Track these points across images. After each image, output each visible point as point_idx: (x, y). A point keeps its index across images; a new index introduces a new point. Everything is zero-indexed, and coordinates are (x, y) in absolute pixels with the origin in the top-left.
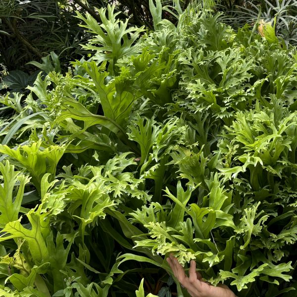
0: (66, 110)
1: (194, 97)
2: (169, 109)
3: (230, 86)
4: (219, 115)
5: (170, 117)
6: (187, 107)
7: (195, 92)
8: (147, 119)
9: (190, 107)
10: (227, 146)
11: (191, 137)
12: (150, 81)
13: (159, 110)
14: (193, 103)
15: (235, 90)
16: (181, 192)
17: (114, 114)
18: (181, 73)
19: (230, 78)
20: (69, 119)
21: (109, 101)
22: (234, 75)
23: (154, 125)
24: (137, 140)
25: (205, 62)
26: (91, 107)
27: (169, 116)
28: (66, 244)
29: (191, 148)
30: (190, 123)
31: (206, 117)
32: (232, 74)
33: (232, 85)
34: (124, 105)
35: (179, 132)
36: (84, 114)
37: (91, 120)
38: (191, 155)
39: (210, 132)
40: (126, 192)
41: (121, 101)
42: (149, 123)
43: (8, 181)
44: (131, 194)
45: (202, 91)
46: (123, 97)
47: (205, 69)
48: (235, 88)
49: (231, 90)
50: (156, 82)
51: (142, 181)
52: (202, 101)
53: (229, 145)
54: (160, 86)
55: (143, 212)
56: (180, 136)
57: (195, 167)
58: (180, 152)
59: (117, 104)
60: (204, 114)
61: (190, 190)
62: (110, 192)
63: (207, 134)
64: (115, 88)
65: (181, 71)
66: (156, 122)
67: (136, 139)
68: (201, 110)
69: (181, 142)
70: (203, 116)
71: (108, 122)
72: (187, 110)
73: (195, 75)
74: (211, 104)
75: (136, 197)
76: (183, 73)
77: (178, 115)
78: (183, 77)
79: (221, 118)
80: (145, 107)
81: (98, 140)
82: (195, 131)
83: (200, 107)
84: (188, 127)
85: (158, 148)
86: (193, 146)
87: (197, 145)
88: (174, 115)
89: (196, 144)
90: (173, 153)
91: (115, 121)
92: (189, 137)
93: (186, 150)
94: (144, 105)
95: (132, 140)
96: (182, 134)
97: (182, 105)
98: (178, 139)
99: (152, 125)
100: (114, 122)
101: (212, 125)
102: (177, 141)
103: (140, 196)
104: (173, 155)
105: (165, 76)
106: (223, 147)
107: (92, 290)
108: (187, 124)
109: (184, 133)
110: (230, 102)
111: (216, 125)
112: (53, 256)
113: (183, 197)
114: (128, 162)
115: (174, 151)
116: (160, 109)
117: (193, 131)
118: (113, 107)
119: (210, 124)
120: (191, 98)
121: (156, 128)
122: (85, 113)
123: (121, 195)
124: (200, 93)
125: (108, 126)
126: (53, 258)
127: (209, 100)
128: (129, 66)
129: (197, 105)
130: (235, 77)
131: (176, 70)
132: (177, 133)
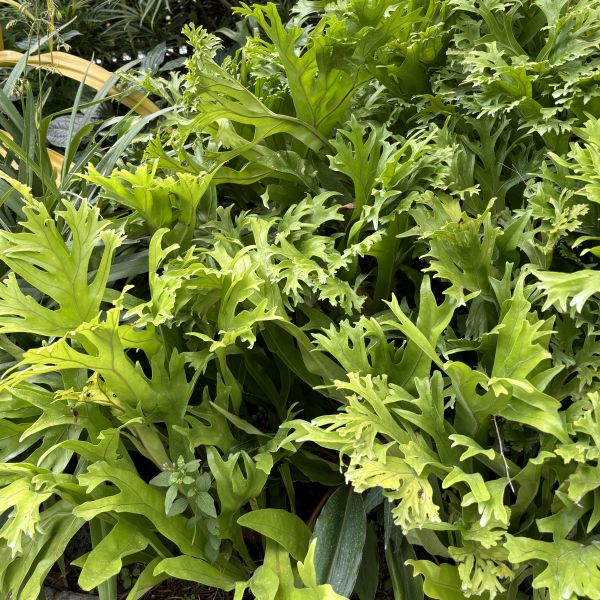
0: (215, 103)
1: (478, 82)
2: (420, 107)
3: (567, 58)
4: (535, 126)
5: (421, 124)
6: (461, 105)
7: (482, 70)
8: (373, 127)
9: (467, 105)
10: (552, 201)
11: (465, 169)
12: (387, 48)
13: (401, 109)
14: (475, 95)
15: (578, 67)
16: (428, 304)
17: (314, 114)
18: (452, 32)
19: (568, 39)
20: (223, 122)
21: (306, 87)
22: (579, 32)
23: (386, 140)
24: (347, 171)
25: (508, 5)
26: (275, 100)
27: (419, 122)
28: (189, 372)
29: (462, 198)
30: (465, 138)
31: (502, 127)
32: (573, 31)
33: (572, 56)
34: (334, 98)
35: (437, 160)
36: (253, 113)
37: (269, 124)
38: (461, 220)
39: (508, 162)
40: (310, 285)
41: (327, 89)
42: (375, 136)
43: (83, 239)
44: (319, 292)
45: (500, 68)
46: (331, 81)
47: (507, 22)
48: (579, 62)
49: (569, 67)
50: (399, 49)
51: (345, 266)
52: (497, 92)
53: (556, 199)
54: (404, 59)
55: (341, 336)
56: (439, 170)
57: (470, 249)
58: (434, 207)
59: (320, 95)
60: (498, 122)
61: (451, 302)
62: (278, 280)
63: (501, 164)
64: (315, 63)
65: (453, 27)
66: (390, 134)
67: (347, 168)
68: (493, 111)
69: (438, 183)
70: (496, 126)
71: (304, 129)
72: (461, 110)
73: (482, 35)
74: (518, 98)
75: (327, 300)
76: (458, 32)
77: (440, 120)
78: (457, 39)
79: (542, 131)
80: (376, 102)
81: (278, 164)
82: (473, 157)
83: (492, 104)
84: (460, 148)
85: (382, 195)
86: (467, 195)
87: (477, 192)
88: (430, 121)
89: (474, 191)
90: (418, 209)
91: (316, 127)
92: (460, 169)
93: (449, 201)
94: (373, 97)
95: (336, 170)
96: (444, 163)
97: (450, 99)
98: (434, 176)
99: (382, 141)
100: (314, 130)
101: (514, 145)
102: (430, 180)
103: (338, 299)
104: (419, 214)
105: (418, 37)
106: (539, 203)
107: (236, 467)
108: (458, 140)
109: (449, 162)
110: (569, 95)
111: (522, 145)
112: (164, 394)
113: (433, 315)
114: (326, 214)
115: (420, 204)
116: (403, 106)
117: (469, 158)
118: (313, 100)
119: (510, 143)
120: (472, 84)
121: (389, 148)
122: (255, 111)
123: (298, 289)
124: (494, 71)
125: (302, 137)
126: (165, 396)
127: (514, 89)
128: (346, 16)
129: (484, 100)
130: (579, 37)
131: (441, 24)
132: (432, 163)
